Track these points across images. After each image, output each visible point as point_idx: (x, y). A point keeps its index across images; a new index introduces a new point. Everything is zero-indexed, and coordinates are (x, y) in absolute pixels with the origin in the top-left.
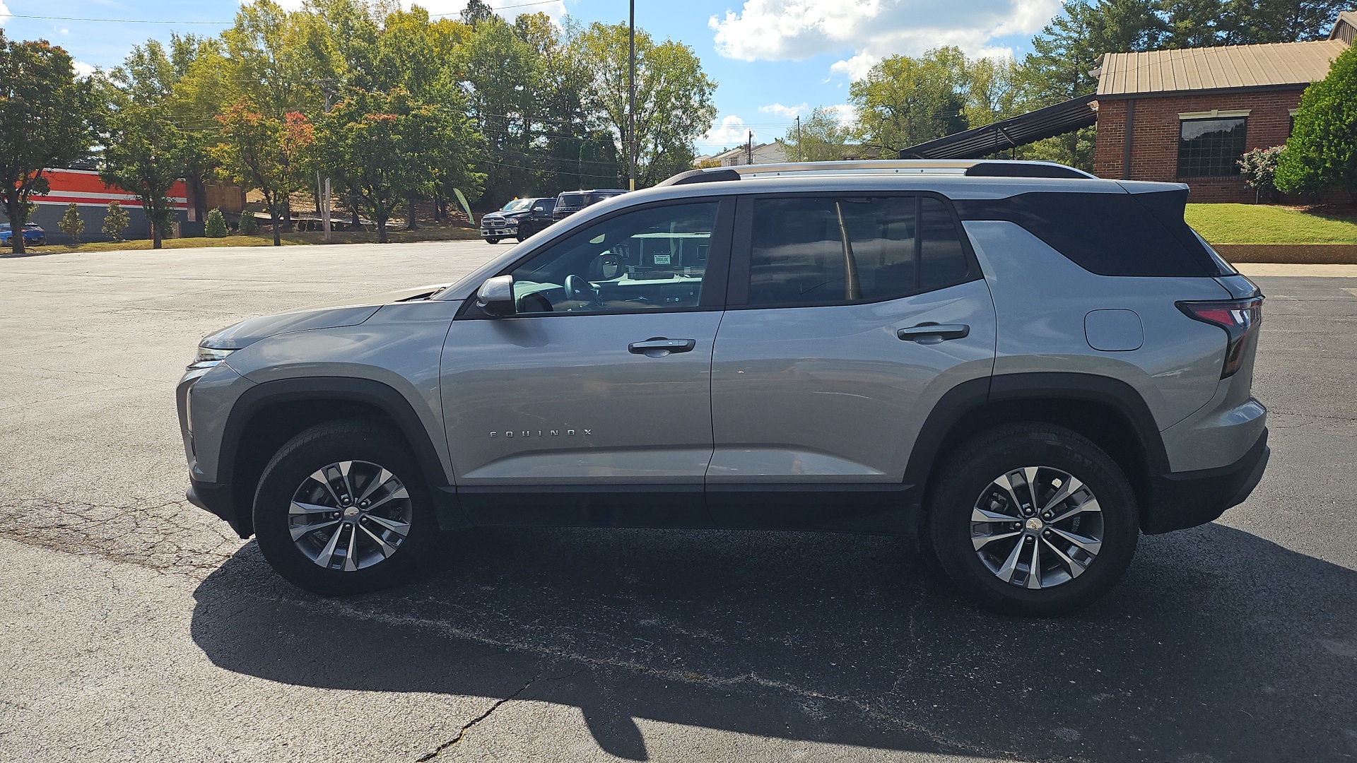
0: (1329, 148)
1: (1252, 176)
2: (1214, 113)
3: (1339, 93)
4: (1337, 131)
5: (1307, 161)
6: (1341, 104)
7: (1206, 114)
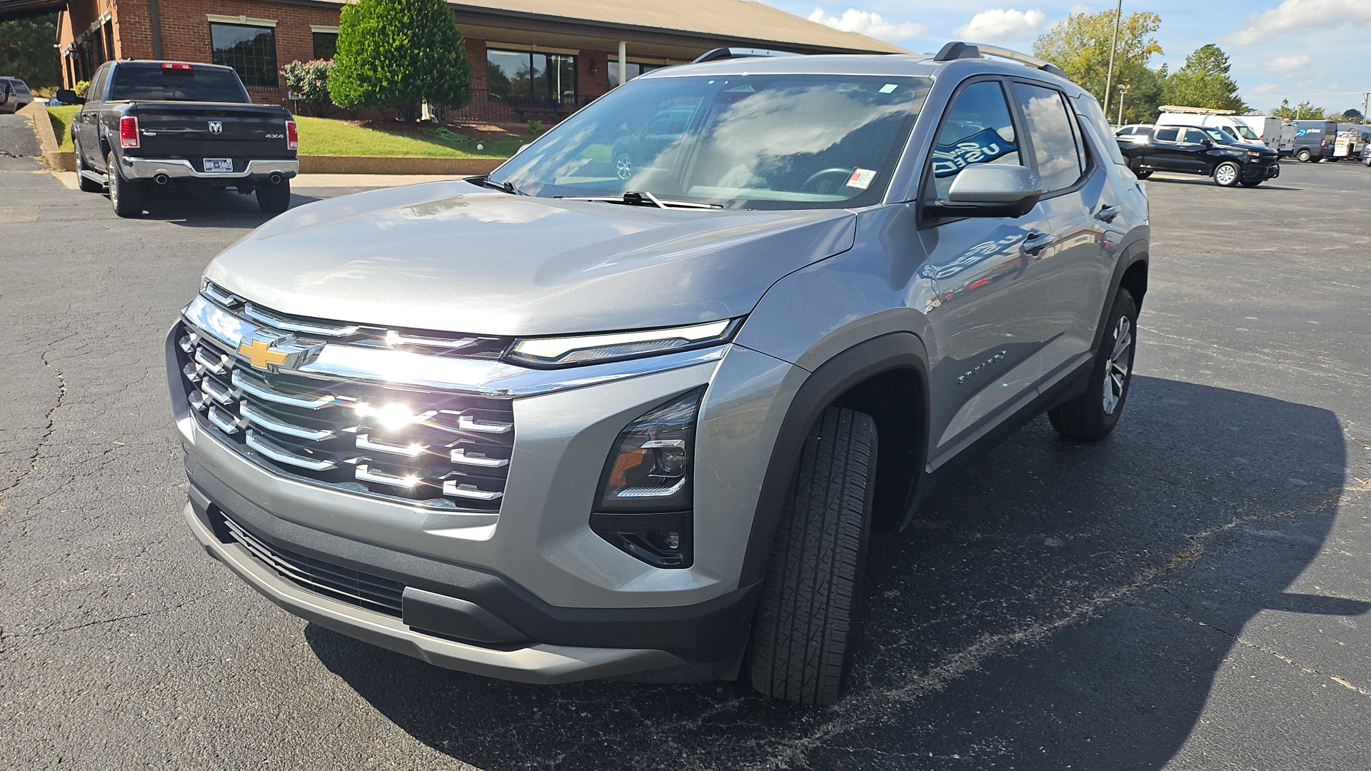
0: (383, 68)
1: (297, 88)
2: (242, 19)
3: (380, 16)
4: (386, 53)
5: (363, 79)
6: (384, 27)
7: (235, 19)
